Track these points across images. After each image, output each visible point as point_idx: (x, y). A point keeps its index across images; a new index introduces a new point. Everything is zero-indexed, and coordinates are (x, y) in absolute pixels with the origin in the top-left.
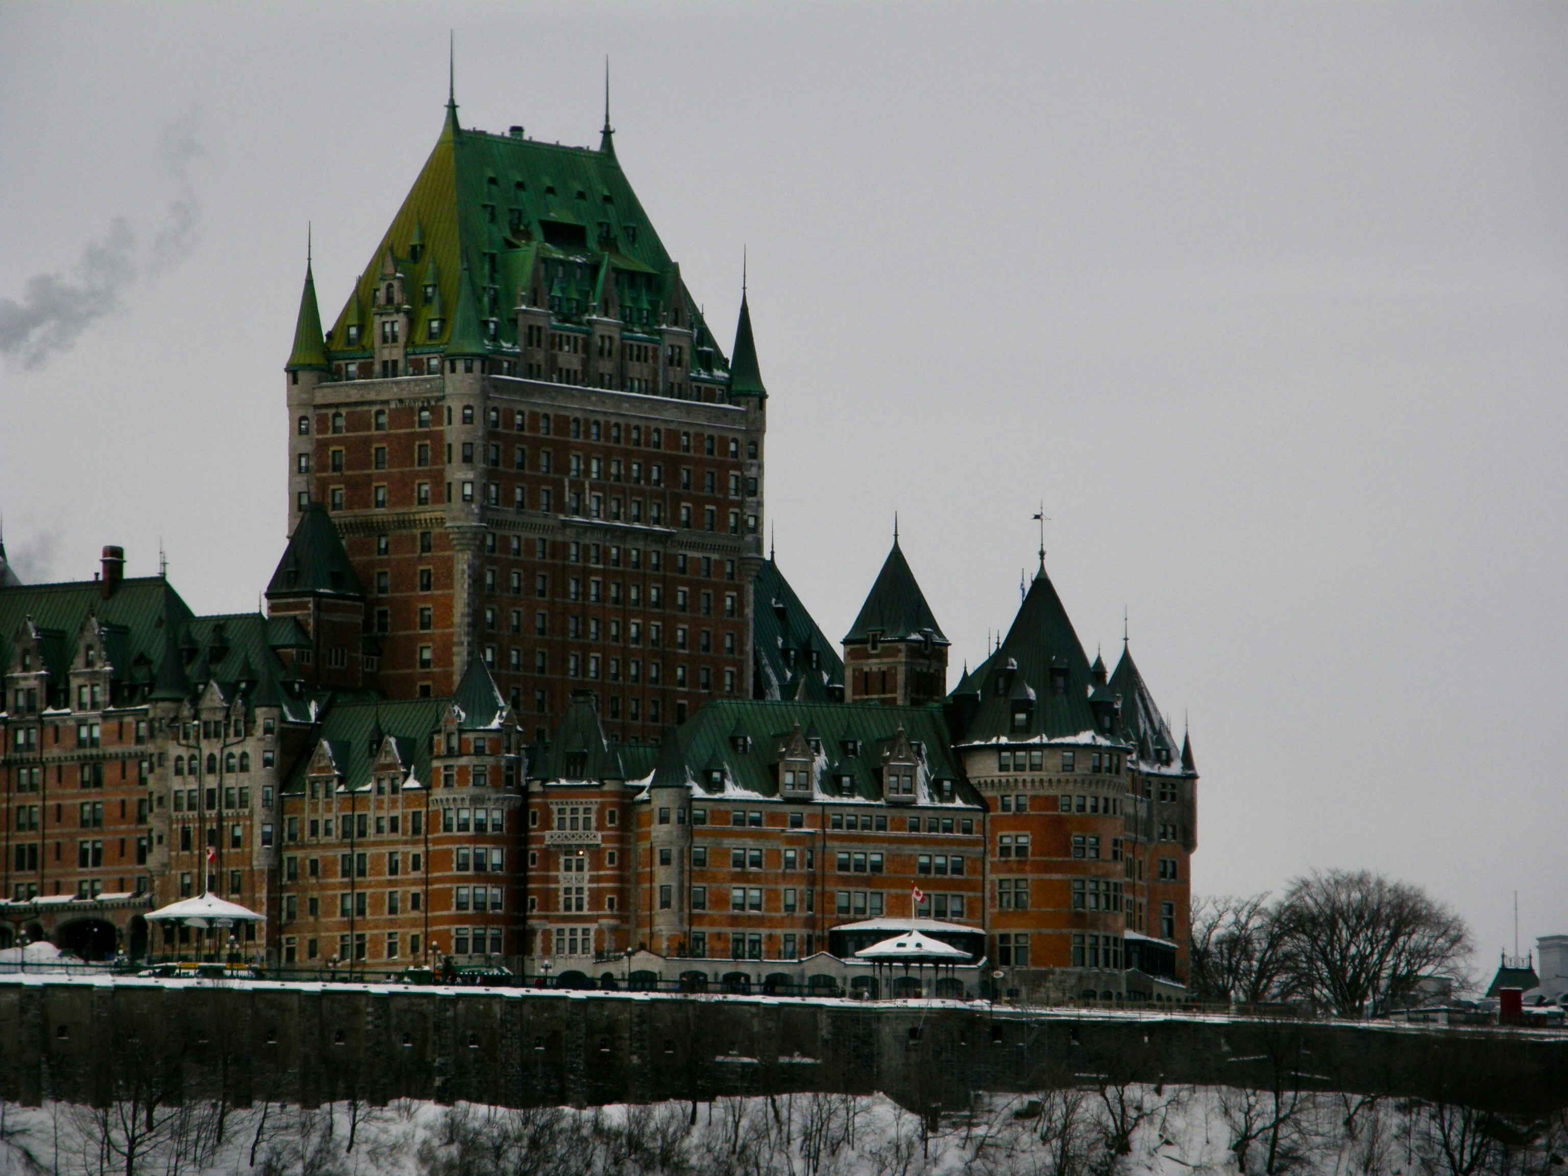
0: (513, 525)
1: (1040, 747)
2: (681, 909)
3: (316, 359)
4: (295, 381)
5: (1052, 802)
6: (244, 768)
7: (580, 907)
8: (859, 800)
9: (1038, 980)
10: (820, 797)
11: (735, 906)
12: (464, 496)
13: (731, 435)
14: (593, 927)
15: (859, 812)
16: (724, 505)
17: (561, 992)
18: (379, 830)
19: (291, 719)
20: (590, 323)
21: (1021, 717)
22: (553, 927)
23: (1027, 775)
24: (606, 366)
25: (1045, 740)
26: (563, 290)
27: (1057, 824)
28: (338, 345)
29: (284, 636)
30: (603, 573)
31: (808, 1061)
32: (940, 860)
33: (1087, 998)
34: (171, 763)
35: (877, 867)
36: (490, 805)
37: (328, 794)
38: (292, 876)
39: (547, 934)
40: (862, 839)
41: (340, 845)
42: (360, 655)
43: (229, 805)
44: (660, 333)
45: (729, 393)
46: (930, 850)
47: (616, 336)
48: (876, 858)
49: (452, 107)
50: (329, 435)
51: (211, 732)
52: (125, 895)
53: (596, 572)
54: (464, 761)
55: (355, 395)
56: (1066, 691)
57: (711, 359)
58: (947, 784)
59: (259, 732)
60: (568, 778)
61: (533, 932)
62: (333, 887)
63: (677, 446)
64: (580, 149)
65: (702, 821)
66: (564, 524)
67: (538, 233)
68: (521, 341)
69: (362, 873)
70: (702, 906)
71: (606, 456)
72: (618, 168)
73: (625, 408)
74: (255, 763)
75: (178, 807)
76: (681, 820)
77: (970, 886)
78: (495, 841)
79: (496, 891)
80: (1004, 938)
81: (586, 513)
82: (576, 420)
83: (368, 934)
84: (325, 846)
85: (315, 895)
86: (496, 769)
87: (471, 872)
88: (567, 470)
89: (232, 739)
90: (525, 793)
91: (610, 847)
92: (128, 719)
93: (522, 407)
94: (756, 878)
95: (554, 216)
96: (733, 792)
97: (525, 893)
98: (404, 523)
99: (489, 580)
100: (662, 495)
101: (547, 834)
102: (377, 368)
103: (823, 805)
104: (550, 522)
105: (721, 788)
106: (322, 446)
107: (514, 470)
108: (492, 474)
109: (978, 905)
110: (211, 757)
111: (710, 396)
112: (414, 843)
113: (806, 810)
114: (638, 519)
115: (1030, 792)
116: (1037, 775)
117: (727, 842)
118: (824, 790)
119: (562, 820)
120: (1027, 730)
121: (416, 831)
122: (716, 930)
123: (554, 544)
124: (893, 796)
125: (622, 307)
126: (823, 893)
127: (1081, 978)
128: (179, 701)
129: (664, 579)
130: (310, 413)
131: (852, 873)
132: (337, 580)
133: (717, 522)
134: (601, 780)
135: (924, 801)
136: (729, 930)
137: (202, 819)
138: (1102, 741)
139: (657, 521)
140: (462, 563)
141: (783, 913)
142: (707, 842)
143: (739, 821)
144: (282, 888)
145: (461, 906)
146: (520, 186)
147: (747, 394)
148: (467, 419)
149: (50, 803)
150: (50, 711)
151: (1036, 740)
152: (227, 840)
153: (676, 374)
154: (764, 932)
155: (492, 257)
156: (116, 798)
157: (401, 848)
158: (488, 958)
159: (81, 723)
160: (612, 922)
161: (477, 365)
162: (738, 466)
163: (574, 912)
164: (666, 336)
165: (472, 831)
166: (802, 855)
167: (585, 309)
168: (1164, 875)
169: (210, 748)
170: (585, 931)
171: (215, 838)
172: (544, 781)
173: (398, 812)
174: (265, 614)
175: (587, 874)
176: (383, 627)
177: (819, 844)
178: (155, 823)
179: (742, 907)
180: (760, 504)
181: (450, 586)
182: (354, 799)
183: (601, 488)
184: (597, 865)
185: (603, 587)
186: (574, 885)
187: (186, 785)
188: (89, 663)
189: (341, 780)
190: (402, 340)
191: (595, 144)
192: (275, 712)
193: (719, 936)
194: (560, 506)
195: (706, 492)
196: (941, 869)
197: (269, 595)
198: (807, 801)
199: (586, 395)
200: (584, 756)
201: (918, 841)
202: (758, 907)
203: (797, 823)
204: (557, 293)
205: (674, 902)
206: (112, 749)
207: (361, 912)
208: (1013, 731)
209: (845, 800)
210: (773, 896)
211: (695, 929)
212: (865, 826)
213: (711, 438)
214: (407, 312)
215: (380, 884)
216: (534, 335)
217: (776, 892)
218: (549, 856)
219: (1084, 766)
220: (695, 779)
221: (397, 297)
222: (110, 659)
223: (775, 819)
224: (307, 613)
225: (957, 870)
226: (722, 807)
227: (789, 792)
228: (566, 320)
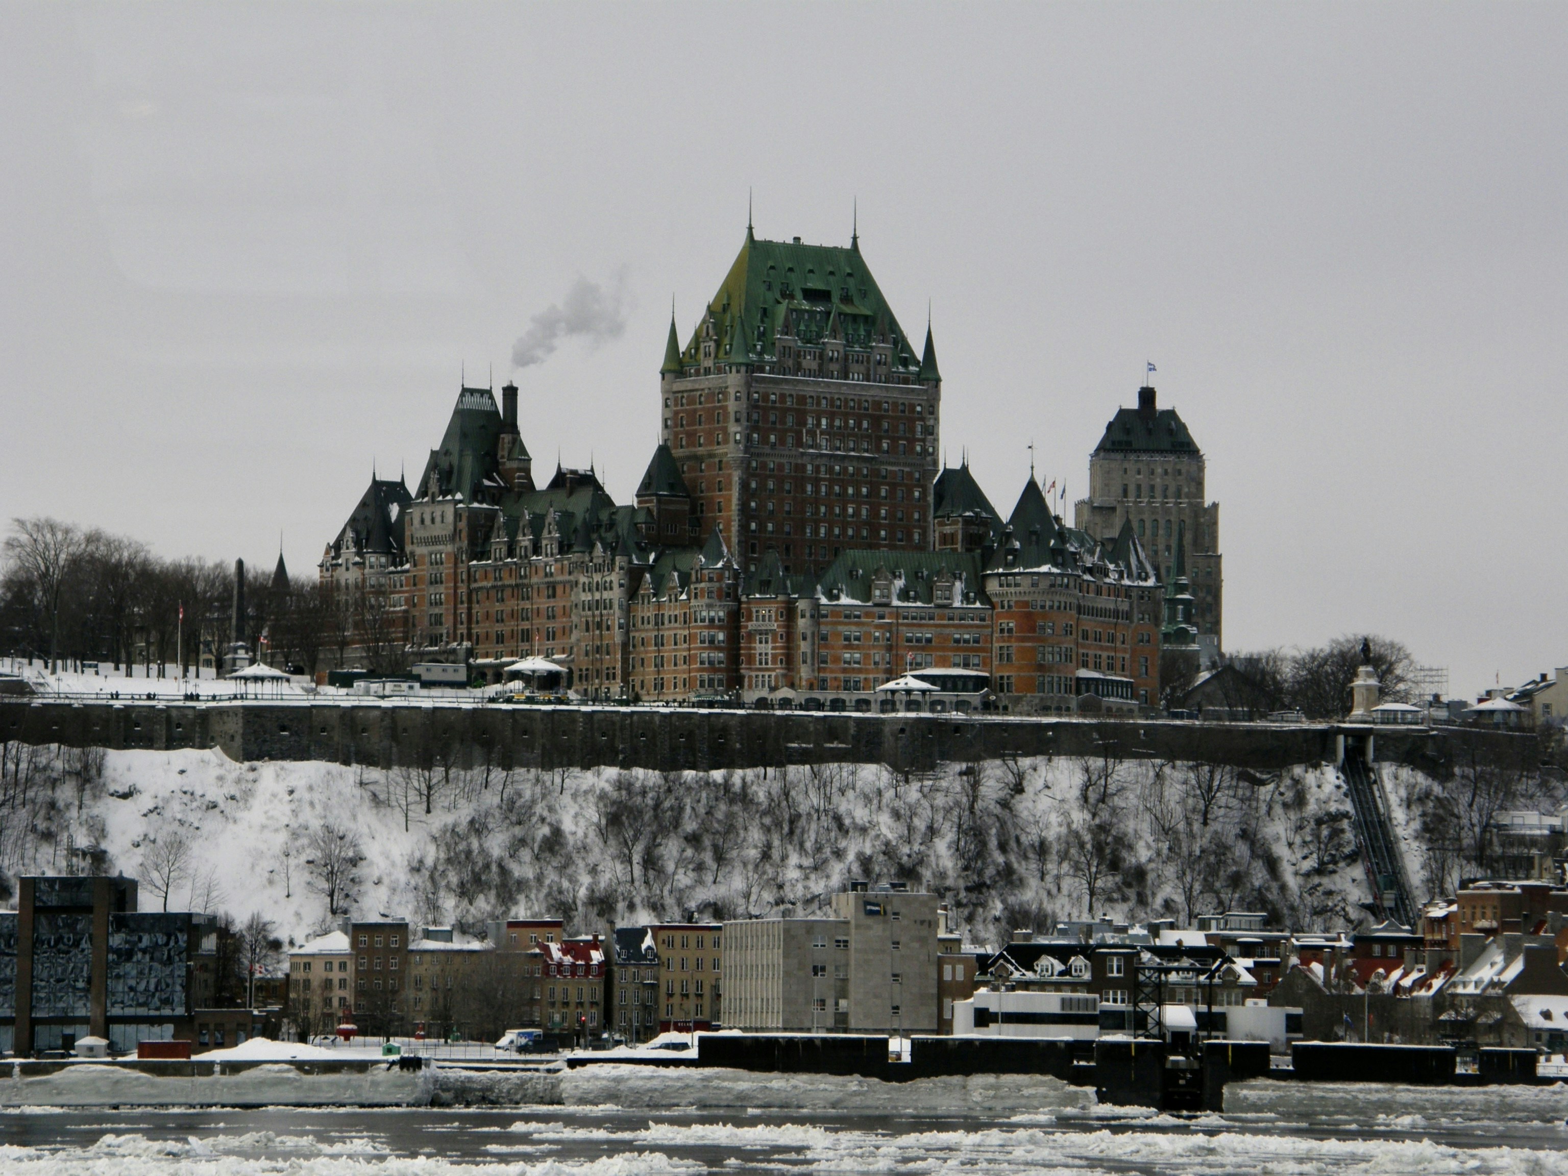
0: (768, 455)
1: (1019, 574)
2: (813, 664)
3: (674, 366)
4: (663, 378)
5: (1026, 604)
6: (611, 589)
7: (767, 663)
8: (919, 604)
9: (1017, 701)
10: (896, 602)
11: (845, 662)
12: (736, 440)
13: (917, 402)
14: (773, 674)
15: (919, 611)
16: (912, 441)
17: (695, 710)
18: (670, 622)
19: (636, 562)
20: (824, 343)
21: (1010, 557)
22: (754, 674)
23: (1012, 590)
24: (834, 367)
25: (1022, 570)
26: (807, 326)
27: (1029, 616)
28: (687, 359)
29: (641, 518)
30: (829, 480)
31: (843, 746)
32: (967, 636)
33: (1045, 710)
34: (580, 586)
35: (929, 641)
36: (717, 609)
37: (649, 603)
38: (634, 646)
39: (750, 677)
40: (920, 626)
41: (653, 630)
42: (687, 527)
43: (605, 608)
44: (872, 347)
45: (919, 378)
46: (961, 631)
47: (842, 350)
48: (929, 636)
49: (750, 228)
50: (679, 408)
51: (598, 569)
52: (563, 656)
53: (825, 480)
54: (703, 585)
55: (689, 386)
56: (1037, 543)
57: (907, 359)
58: (972, 595)
59: (617, 569)
60: (760, 593)
61: (744, 677)
62: (651, 652)
63: (880, 409)
64: (836, 248)
65: (826, 616)
66: (803, 454)
67: (799, 295)
68: (777, 354)
69: (663, 645)
70: (825, 662)
71: (831, 417)
72: (860, 257)
73: (844, 390)
74: (615, 585)
75: (584, 609)
76: (812, 616)
77: (983, 650)
78: (720, 628)
79: (721, 655)
80: (1002, 678)
81: (818, 447)
82: (811, 397)
83: (665, 677)
84: (647, 630)
85: (643, 656)
86: (720, 589)
87: (707, 645)
88: (805, 424)
89: (606, 573)
90: (740, 602)
91: (781, 631)
92: (566, 562)
93: (775, 391)
94: (857, 647)
95: (810, 285)
96: (845, 600)
97: (739, 655)
98: (711, 455)
99: (753, 485)
100: (869, 436)
101: (750, 624)
102: (702, 371)
103: (897, 607)
104: (794, 453)
105: (837, 598)
106: (676, 413)
107: (770, 425)
108: (754, 427)
109: (988, 661)
110: (597, 583)
111: (906, 381)
112: (684, 629)
113: (887, 610)
114: (853, 450)
115: (1014, 599)
116: (1018, 589)
117: (840, 628)
118: (899, 599)
119: (757, 617)
120: (1013, 565)
121: (685, 622)
122: (834, 675)
123: (796, 465)
124: (939, 602)
125: (847, 334)
126: (897, 655)
127: (1042, 699)
128: (583, 552)
129: (871, 483)
130: (671, 396)
131: (914, 643)
132: (671, 487)
133: (910, 450)
134: (777, 595)
135: (957, 604)
136: (841, 676)
137: (594, 616)
138: (1055, 570)
139: (867, 451)
140: (736, 477)
141: (872, 666)
142: (829, 628)
143: (847, 617)
144: (630, 653)
145: (702, 663)
146: (791, 270)
147: (927, 380)
148: (737, 399)
149: (535, 607)
150: (534, 558)
151: (1017, 570)
152: (604, 626)
153: (882, 370)
154: (862, 676)
155: (765, 310)
156: (561, 604)
157: (679, 632)
158: (716, 691)
159: (546, 564)
160: (782, 671)
161: (743, 369)
162: (923, 419)
163: (764, 666)
164: (876, 350)
165: (707, 622)
166: (883, 634)
167: (820, 336)
168: (1142, 641)
169: (597, 577)
170: (769, 676)
171: (599, 626)
172: (748, 595)
173: (677, 612)
174: (636, 505)
175: (770, 645)
176: (702, 511)
177: (894, 629)
178: (575, 619)
179: (849, 663)
180: (936, 440)
181: (730, 490)
182: (659, 605)
183: (829, 434)
184: (774, 641)
185: (830, 488)
186: (764, 651)
187: (586, 597)
188: (550, 532)
189: (655, 595)
190: (713, 355)
191: (848, 245)
192: (626, 558)
193: (836, 679)
194: (799, 443)
195: (901, 433)
196: (966, 641)
197: (637, 496)
198: (887, 605)
199: (819, 383)
200: (769, 582)
201: (954, 626)
202: (859, 663)
203: (882, 617)
204: (802, 327)
205: (809, 661)
206: (559, 578)
207: (663, 666)
208: (1007, 565)
209: (910, 604)
210: (867, 656)
211: (821, 675)
212: (921, 618)
213: (903, 404)
214: (715, 341)
215: (670, 651)
216: (786, 351)
217: (869, 655)
218: (750, 636)
219: (1044, 584)
220: (823, 594)
221: (711, 332)
222: (559, 530)
223: (867, 615)
224: (653, 505)
225: (976, 641)
226: (837, 609)
227: (878, 600)
228: (809, 342)
